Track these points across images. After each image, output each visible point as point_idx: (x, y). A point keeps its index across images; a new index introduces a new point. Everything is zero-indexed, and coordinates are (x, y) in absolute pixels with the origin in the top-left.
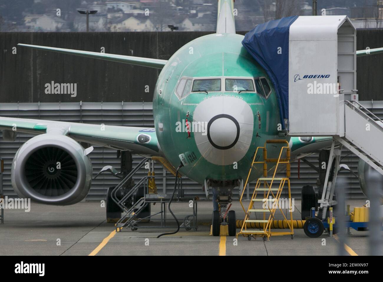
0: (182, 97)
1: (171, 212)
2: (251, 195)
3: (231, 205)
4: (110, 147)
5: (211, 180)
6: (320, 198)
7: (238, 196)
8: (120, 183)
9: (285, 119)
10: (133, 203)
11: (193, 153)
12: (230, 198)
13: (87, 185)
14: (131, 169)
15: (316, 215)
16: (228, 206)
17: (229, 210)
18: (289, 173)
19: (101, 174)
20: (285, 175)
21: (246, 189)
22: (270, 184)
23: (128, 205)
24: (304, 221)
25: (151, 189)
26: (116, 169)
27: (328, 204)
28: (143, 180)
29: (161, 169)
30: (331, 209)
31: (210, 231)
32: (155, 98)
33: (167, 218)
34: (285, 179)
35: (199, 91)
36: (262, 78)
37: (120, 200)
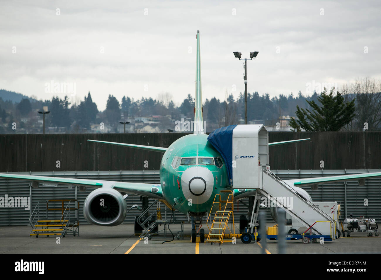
0: (175, 167)
1: (169, 230)
2: (212, 220)
3: (202, 225)
4: (136, 195)
5: (191, 212)
6: (250, 222)
7: (206, 221)
8: (142, 214)
9: (231, 180)
10: (149, 225)
11: (181, 197)
12: (201, 222)
13: (124, 215)
14: (148, 206)
15: (248, 231)
16: (200, 226)
17: (201, 228)
18: (233, 209)
19: (131, 209)
20: (230, 209)
21: (210, 217)
22: (222, 214)
23: (146, 226)
24: (241, 235)
25: (159, 217)
26: (140, 206)
27: (254, 225)
28: (154, 212)
29: (164, 206)
30: (256, 228)
31: (190, 240)
32: (161, 168)
33: (167, 233)
34: (231, 212)
35: (185, 164)
36: (218, 157)
37: (142, 223)
